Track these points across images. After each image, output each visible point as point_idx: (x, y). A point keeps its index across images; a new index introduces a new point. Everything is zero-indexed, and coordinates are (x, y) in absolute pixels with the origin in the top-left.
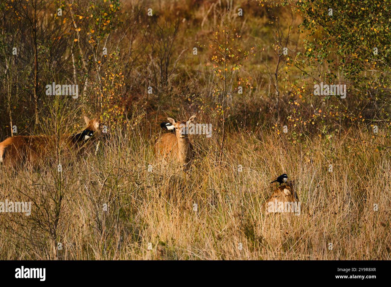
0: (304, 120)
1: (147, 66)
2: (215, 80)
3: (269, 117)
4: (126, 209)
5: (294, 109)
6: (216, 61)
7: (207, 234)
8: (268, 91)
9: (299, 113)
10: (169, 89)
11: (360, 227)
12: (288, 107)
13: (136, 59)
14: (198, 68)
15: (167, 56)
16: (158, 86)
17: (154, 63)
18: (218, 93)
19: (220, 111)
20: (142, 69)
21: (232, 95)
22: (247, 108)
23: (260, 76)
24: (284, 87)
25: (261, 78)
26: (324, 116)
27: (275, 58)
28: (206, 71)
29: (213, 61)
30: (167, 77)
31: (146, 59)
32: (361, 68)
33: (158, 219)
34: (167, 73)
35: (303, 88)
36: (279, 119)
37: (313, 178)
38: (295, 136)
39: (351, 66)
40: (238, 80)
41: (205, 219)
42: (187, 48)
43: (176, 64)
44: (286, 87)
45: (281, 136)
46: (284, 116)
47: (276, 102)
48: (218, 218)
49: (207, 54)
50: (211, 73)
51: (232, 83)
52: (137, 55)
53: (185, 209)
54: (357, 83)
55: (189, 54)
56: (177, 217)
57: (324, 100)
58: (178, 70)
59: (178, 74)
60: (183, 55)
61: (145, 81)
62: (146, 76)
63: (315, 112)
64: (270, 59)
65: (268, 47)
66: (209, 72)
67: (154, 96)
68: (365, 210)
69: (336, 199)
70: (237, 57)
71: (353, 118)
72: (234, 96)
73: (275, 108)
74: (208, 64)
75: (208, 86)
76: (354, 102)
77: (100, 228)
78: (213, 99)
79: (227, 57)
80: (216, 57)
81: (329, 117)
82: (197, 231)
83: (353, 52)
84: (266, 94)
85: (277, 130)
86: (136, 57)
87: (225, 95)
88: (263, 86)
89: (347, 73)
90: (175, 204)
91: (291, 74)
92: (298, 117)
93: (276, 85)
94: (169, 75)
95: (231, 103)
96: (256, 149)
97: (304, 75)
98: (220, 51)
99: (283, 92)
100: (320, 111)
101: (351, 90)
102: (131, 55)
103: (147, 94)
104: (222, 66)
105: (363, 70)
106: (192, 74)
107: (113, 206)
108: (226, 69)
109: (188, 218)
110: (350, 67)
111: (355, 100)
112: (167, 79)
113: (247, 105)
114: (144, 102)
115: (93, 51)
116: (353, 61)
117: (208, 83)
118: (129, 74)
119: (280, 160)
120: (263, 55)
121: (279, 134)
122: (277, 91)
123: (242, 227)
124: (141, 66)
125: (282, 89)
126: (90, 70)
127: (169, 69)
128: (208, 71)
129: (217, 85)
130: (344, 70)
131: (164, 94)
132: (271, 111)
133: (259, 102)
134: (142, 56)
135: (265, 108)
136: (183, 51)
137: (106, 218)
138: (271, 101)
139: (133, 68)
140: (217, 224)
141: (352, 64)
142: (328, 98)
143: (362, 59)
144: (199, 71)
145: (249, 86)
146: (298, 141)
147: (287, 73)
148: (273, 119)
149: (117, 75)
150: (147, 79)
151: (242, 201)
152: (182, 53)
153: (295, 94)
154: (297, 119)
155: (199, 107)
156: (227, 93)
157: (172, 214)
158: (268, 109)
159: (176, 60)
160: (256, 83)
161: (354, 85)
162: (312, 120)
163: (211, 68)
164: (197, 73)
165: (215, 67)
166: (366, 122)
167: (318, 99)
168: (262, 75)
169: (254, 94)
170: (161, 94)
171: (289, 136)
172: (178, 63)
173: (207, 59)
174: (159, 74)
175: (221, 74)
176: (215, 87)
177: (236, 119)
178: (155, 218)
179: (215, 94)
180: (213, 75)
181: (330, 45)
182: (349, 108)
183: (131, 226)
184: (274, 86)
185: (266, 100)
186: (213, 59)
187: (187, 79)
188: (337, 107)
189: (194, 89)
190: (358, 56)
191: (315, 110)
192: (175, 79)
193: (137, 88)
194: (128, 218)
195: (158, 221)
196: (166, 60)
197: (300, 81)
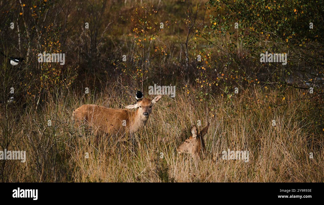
0: (209, 82)
1: (79, 36)
2: (135, 48)
3: (180, 79)
4: (61, 154)
5: (202, 73)
6: (137, 32)
7: (128, 176)
8: (180, 57)
9: (206, 76)
10: (98, 55)
11: (255, 171)
12: (196, 71)
13: (70, 30)
14: (122, 38)
15: (96, 28)
16: (88, 52)
17: (85, 34)
18: (138, 59)
19: (140, 74)
20: (76, 38)
21: (150, 61)
22: (162, 71)
23: (173, 45)
24: (193, 54)
25: (174, 47)
26: (226, 79)
27: (185, 30)
28: (128, 41)
29: (134, 32)
30: (96, 45)
31: (79, 30)
32: (257, 39)
33: (87, 163)
34: (96, 42)
35: (208, 55)
36: (188, 81)
37: (216, 130)
38: (202, 95)
39: (249, 37)
40: (155, 48)
41: (127, 163)
42: (113, 21)
43: (104, 35)
44: (195, 54)
45: (190, 96)
46: (193, 78)
47: (186, 67)
48: (138, 162)
49: (129, 27)
50: (132, 42)
51: (150, 50)
52: (71, 27)
53: (110, 155)
54: (253, 51)
55: (114, 26)
56: (104, 161)
57: (226, 66)
58: (105, 39)
59: (105, 42)
60: (109, 27)
61: (78, 48)
62: (79, 44)
63: (218, 75)
64: (181, 31)
65: (180, 21)
66: (130, 42)
67: (85, 61)
68: (260, 157)
69: (236, 148)
70: (154, 29)
71: (251, 81)
72: (151, 61)
73: (185, 72)
74: (130, 35)
75: (129, 53)
76: (251, 67)
77: (40, 170)
78: (134, 64)
79: (146, 29)
80: (137, 29)
81: (230, 80)
82: (120, 173)
83: (251, 26)
84: (178, 60)
85: (186, 90)
86: (71, 28)
87: (144, 61)
88: (175, 53)
89: (246, 44)
90: (102, 151)
91: (199, 44)
92: (205, 80)
93: (186, 52)
94: (98, 44)
95: (149, 67)
96: (170, 106)
97: (210, 44)
98: (140, 24)
99: (192, 58)
100: (223, 75)
101: (248, 58)
102: (66, 27)
103: (79, 59)
104: (142, 36)
105: (258, 41)
106: (116, 43)
107: (51, 152)
108: (145, 39)
109: (113, 162)
110: (248, 39)
111: (251, 66)
112: (96, 47)
113: (162, 69)
114: (77, 66)
115: (35, 23)
116: (251, 33)
117: (130, 51)
118: (65, 42)
119: (189, 115)
120: (175, 28)
121: (188, 93)
122: (187, 58)
123: (157, 171)
124: (75, 36)
125: (191, 57)
126: (32, 39)
127: (98, 39)
128: (130, 40)
129: (138, 52)
130: (243, 41)
131: (93, 59)
132: (182, 74)
133: (172, 66)
134: (75, 27)
135: (177, 71)
136: (109, 24)
137: (45, 162)
138: (182, 66)
139: (68, 38)
140: (137, 168)
141: (250, 36)
142: (230, 64)
143: (258, 32)
144: (123, 41)
145: (163, 53)
146: (204, 99)
147: (195, 43)
148: (184, 81)
149: (55, 43)
150: (79, 47)
151: (158, 149)
152: (108, 25)
153: (202, 60)
154: (204, 81)
155: (122, 70)
156: (145, 59)
157: (99, 159)
158: (180, 72)
159: (103, 31)
160: (170, 51)
161: (251, 53)
162: (216, 83)
163: (132, 38)
164: (121, 42)
165: (135, 37)
166: (261, 84)
167: (221, 65)
168: (175, 44)
169: (168, 60)
170: (91, 59)
171: (197, 95)
172: (105, 34)
173: (129, 31)
174: (89, 43)
175: (140, 43)
176: (136, 54)
177: (153, 80)
178: (86, 162)
179: (135, 59)
180: (134, 44)
181: (232, 20)
182: (247, 72)
183: (65, 168)
184: (185, 53)
185: (178, 65)
186: (134, 31)
187: (112, 47)
188: (237, 72)
189: (118, 56)
190: (255, 29)
191: (218, 74)
192: (102, 47)
193: (71, 54)
194: (63, 162)
195: (88, 165)
196: (96, 31)
197: (206, 50)
